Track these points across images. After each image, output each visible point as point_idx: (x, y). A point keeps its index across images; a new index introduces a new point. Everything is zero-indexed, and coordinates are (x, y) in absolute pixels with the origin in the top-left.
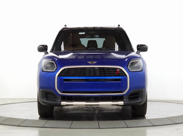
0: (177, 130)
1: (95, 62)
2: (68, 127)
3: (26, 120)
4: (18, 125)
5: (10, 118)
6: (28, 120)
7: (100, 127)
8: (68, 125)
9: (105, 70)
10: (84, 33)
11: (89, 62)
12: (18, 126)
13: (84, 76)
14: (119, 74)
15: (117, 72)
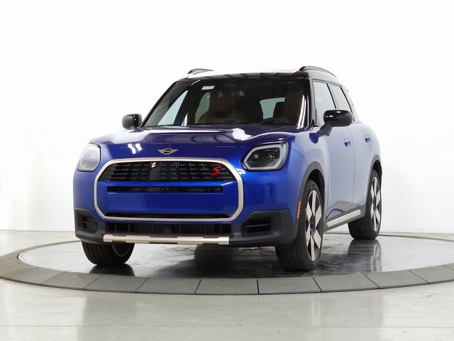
0: (429, 296)
1: (173, 151)
2: (191, 292)
5: (66, 272)
7: (260, 292)
8: (191, 286)
9: (189, 167)
10: (212, 87)
11: (162, 151)
12: (84, 290)
13: (147, 180)
14: (218, 175)
15: (215, 172)
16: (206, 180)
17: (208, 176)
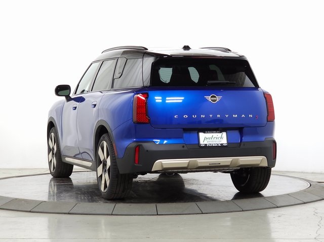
0: (280, 216)
3: (42, 202)
4: (29, 210)
5: (16, 199)
12: (30, 212)
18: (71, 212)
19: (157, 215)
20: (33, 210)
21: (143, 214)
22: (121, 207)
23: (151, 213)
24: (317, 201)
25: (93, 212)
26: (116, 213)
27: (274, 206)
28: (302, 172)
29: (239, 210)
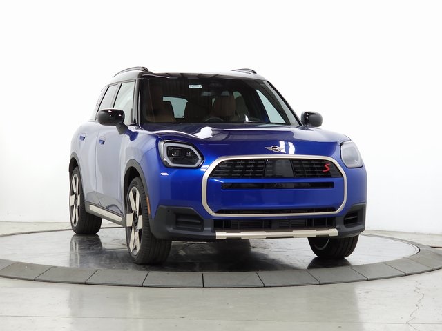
0: (368, 292)
3: (52, 267)
4: (33, 278)
5: (18, 263)
6: (55, 267)
10: (199, 86)
12: (34, 280)
13: (263, 176)
14: (329, 172)
15: (326, 169)
16: (317, 177)
17: (320, 172)
18: (88, 281)
19: (203, 287)
20: (39, 278)
21: (184, 285)
22: (156, 276)
23: (194, 285)
24: (424, 272)
25: (118, 283)
26: (148, 284)
27: (364, 278)
28: (415, 233)
29: (313, 283)
